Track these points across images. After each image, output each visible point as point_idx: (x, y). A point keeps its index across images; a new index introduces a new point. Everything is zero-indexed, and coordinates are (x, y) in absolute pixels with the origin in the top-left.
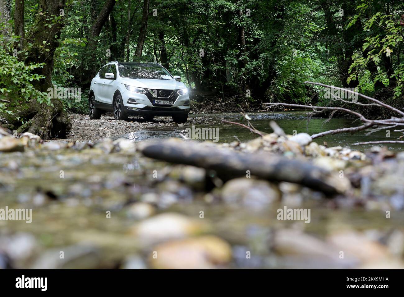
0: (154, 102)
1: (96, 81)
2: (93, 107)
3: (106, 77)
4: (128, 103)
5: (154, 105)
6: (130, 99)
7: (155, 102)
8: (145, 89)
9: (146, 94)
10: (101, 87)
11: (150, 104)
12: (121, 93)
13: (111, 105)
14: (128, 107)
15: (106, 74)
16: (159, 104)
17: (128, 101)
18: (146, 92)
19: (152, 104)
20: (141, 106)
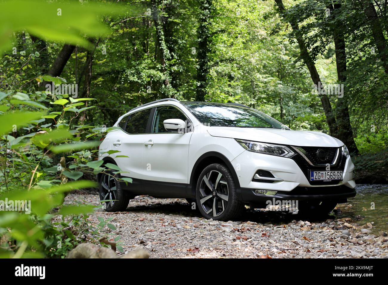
0: (313, 176)
1: (119, 141)
2: (114, 188)
3: (167, 126)
4: (254, 180)
5: (312, 183)
6: (261, 172)
7: (315, 174)
8: (289, 146)
9: (293, 158)
10: (143, 150)
11: (305, 182)
12: (230, 159)
13: (184, 186)
14: (254, 190)
15: (165, 121)
16: (321, 179)
17: (255, 175)
18: (292, 153)
19: (309, 180)
20: (288, 187)
